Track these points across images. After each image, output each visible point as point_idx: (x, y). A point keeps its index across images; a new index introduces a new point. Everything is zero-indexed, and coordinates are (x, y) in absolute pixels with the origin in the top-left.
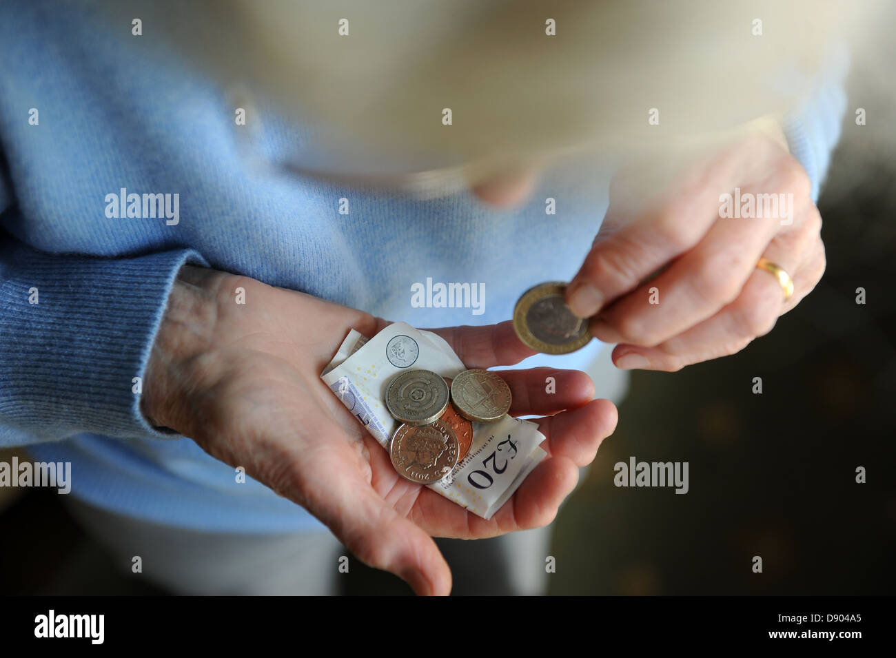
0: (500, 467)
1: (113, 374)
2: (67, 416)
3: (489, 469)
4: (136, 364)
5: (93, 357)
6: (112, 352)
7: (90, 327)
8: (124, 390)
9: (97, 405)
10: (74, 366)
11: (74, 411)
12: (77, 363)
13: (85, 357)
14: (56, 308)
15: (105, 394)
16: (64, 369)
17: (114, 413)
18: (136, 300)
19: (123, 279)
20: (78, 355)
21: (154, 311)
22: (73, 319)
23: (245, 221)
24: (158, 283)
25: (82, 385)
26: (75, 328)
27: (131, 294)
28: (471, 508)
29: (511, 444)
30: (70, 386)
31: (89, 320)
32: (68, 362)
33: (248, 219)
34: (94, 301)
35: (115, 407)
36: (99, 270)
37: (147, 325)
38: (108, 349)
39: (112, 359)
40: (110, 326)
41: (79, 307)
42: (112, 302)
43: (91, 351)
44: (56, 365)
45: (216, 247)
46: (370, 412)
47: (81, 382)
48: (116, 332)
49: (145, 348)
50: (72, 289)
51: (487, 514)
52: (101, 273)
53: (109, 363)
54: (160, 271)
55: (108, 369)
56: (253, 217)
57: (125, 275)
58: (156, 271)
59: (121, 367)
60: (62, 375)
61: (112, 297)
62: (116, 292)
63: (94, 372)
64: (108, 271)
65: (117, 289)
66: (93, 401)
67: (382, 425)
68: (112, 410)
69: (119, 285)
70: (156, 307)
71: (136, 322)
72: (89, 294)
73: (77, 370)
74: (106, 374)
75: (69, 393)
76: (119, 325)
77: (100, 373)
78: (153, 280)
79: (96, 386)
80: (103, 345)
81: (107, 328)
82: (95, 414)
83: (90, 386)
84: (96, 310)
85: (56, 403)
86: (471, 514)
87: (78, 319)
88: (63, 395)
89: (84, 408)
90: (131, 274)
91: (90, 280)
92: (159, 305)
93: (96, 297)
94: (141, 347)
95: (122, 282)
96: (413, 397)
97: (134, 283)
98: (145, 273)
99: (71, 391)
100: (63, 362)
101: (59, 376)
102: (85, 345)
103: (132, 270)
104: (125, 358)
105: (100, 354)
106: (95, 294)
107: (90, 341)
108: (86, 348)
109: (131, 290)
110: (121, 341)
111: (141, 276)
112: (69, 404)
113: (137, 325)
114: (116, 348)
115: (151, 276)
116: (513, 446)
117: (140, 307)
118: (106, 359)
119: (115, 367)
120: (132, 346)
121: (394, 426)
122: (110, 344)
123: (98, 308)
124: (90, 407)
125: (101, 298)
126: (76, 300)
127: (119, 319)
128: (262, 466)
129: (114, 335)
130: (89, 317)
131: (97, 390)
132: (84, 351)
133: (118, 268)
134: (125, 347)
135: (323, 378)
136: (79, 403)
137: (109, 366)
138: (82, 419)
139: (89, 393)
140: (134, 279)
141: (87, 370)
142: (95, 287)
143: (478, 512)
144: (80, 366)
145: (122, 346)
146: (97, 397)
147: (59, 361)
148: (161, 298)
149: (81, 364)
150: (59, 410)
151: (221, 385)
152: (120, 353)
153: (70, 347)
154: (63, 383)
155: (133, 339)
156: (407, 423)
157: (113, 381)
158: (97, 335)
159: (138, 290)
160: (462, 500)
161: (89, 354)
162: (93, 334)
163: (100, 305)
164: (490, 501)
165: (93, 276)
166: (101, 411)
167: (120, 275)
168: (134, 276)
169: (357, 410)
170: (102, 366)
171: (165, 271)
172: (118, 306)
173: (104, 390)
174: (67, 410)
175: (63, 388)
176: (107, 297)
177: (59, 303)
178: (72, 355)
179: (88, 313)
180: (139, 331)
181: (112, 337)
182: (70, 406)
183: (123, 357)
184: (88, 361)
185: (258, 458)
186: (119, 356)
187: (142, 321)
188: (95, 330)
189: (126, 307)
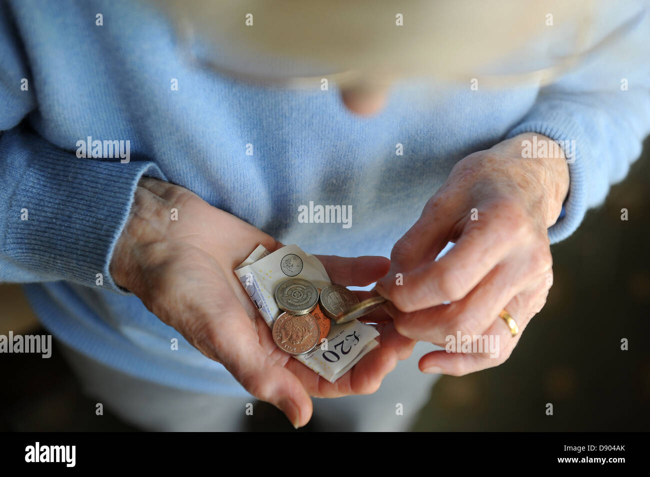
0: (345, 350)
1: (94, 244)
2: (60, 269)
3: (338, 351)
4: (110, 238)
5: (83, 231)
6: (96, 228)
7: (83, 210)
8: (101, 255)
9: (82, 263)
10: (70, 235)
11: (64, 266)
12: (72, 233)
13: (77, 230)
14: (61, 193)
15: (87, 256)
16: (63, 236)
17: (92, 270)
18: (113, 194)
19: (104, 176)
20: (73, 228)
21: (125, 204)
22: (72, 202)
23: (185, 141)
24: (127, 183)
25: (73, 248)
26: (73, 209)
27: (109, 189)
28: (322, 374)
29: (355, 337)
30: (65, 248)
31: (83, 205)
32: (66, 232)
33: (187, 140)
34: (86, 190)
35: (93, 266)
36: (89, 168)
37: (121, 214)
38: (94, 226)
39: (95, 233)
40: (96, 210)
41: (76, 193)
42: (97, 193)
43: (82, 226)
44: (58, 232)
45: (165, 160)
46: (264, 300)
47: (73, 246)
48: (100, 216)
49: (118, 229)
50: (71, 179)
51: (332, 379)
52: (90, 170)
53: (93, 236)
54: (129, 174)
55: (91, 239)
56: (190, 139)
57: (105, 174)
58: (126, 173)
59: (100, 240)
60: (61, 240)
61: (97, 190)
62: (99, 186)
63: (82, 240)
64: (95, 169)
65: (101, 184)
66: (78, 260)
67: (270, 310)
68: (90, 268)
69: (101, 181)
70: (126, 201)
71: (113, 210)
72: (82, 185)
73: (71, 238)
74: (90, 243)
75: (64, 253)
76: (102, 211)
77: (86, 242)
78: (124, 180)
79: (82, 250)
80: (91, 223)
81: (93, 212)
82: (78, 270)
83: (78, 249)
84: (87, 197)
85: (54, 258)
86: (321, 378)
87: (75, 202)
88: (59, 253)
89: (71, 265)
90: (110, 173)
91: (83, 174)
92: (128, 200)
93: (86, 187)
94: (115, 228)
95: (104, 179)
96: (294, 296)
97: (111, 181)
98: (118, 174)
99: (65, 251)
100: (63, 231)
101: (59, 240)
102: (78, 221)
103: (110, 170)
104: (104, 234)
105: (88, 229)
106: (86, 185)
107: (82, 219)
108: (79, 224)
109: (109, 186)
110: (103, 222)
111: (116, 176)
112: (62, 260)
113: (114, 212)
114: (99, 226)
115: (122, 177)
116: (357, 338)
117: (115, 200)
118: (92, 233)
119: (95, 239)
120: (110, 226)
121: (278, 313)
122: (95, 223)
123: (88, 196)
124: (76, 264)
125: (90, 189)
126: (73, 188)
127: (102, 206)
128: (187, 322)
129: (98, 217)
130: (82, 202)
131: (82, 253)
132: (78, 225)
133: (101, 168)
134: (105, 226)
135: (236, 272)
136: (69, 260)
137: (93, 238)
138: (69, 273)
139: (77, 254)
140: (112, 178)
141: (77, 238)
142: (86, 180)
143: (326, 377)
144: (74, 235)
145: (103, 225)
146: (81, 258)
147: (60, 230)
148: (129, 195)
149: (74, 234)
150: (55, 263)
151: (165, 264)
152: (101, 230)
153: (69, 222)
154: (61, 245)
155: (111, 222)
156: (288, 312)
157: (93, 248)
158: (87, 215)
159: (114, 186)
160: (316, 368)
161: (81, 228)
162: (84, 215)
163: (89, 194)
164: (336, 371)
165: (84, 172)
166: (83, 268)
167: (102, 173)
168: (111, 175)
169: (256, 297)
170: (88, 237)
171: (132, 174)
172: (101, 196)
173: (87, 253)
174: (60, 265)
175: (60, 249)
176: (94, 189)
177: (63, 189)
178: (70, 227)
179: (81, 199)
180: (115, 217)
181: (97, 219)
182: (63, 262)
183: (103, 233)
184: (79, 232)
185: (186, 316)
186: (99, 232)
187: (117, 210)
188: (85, 212)
189: (107, 198)
